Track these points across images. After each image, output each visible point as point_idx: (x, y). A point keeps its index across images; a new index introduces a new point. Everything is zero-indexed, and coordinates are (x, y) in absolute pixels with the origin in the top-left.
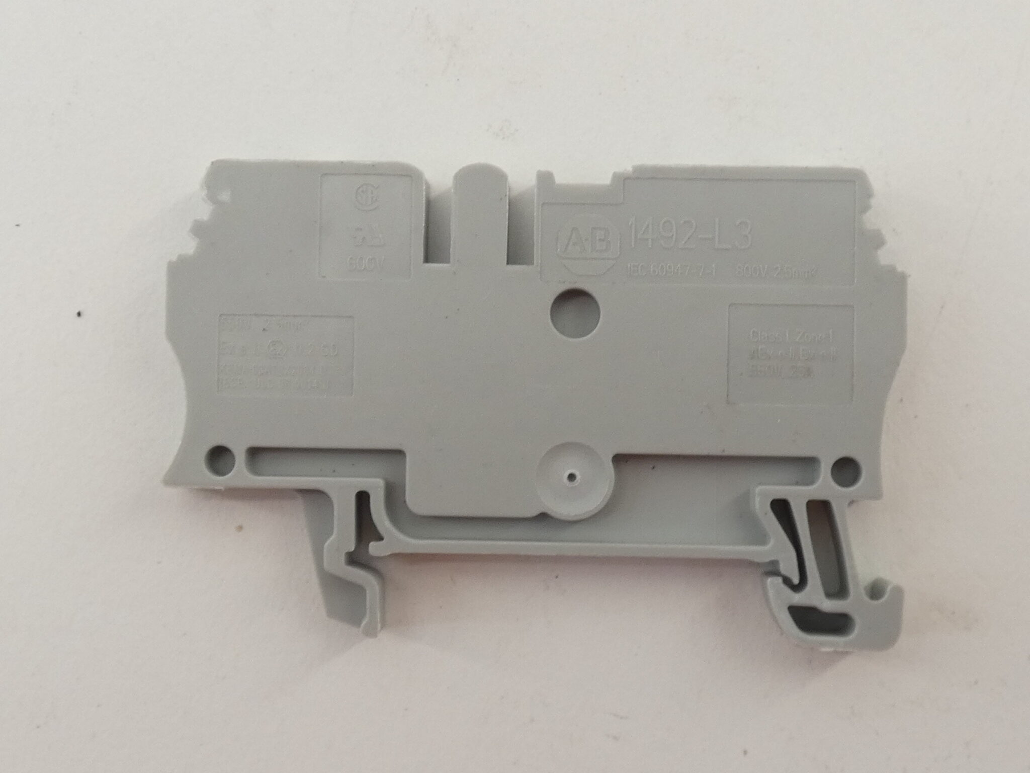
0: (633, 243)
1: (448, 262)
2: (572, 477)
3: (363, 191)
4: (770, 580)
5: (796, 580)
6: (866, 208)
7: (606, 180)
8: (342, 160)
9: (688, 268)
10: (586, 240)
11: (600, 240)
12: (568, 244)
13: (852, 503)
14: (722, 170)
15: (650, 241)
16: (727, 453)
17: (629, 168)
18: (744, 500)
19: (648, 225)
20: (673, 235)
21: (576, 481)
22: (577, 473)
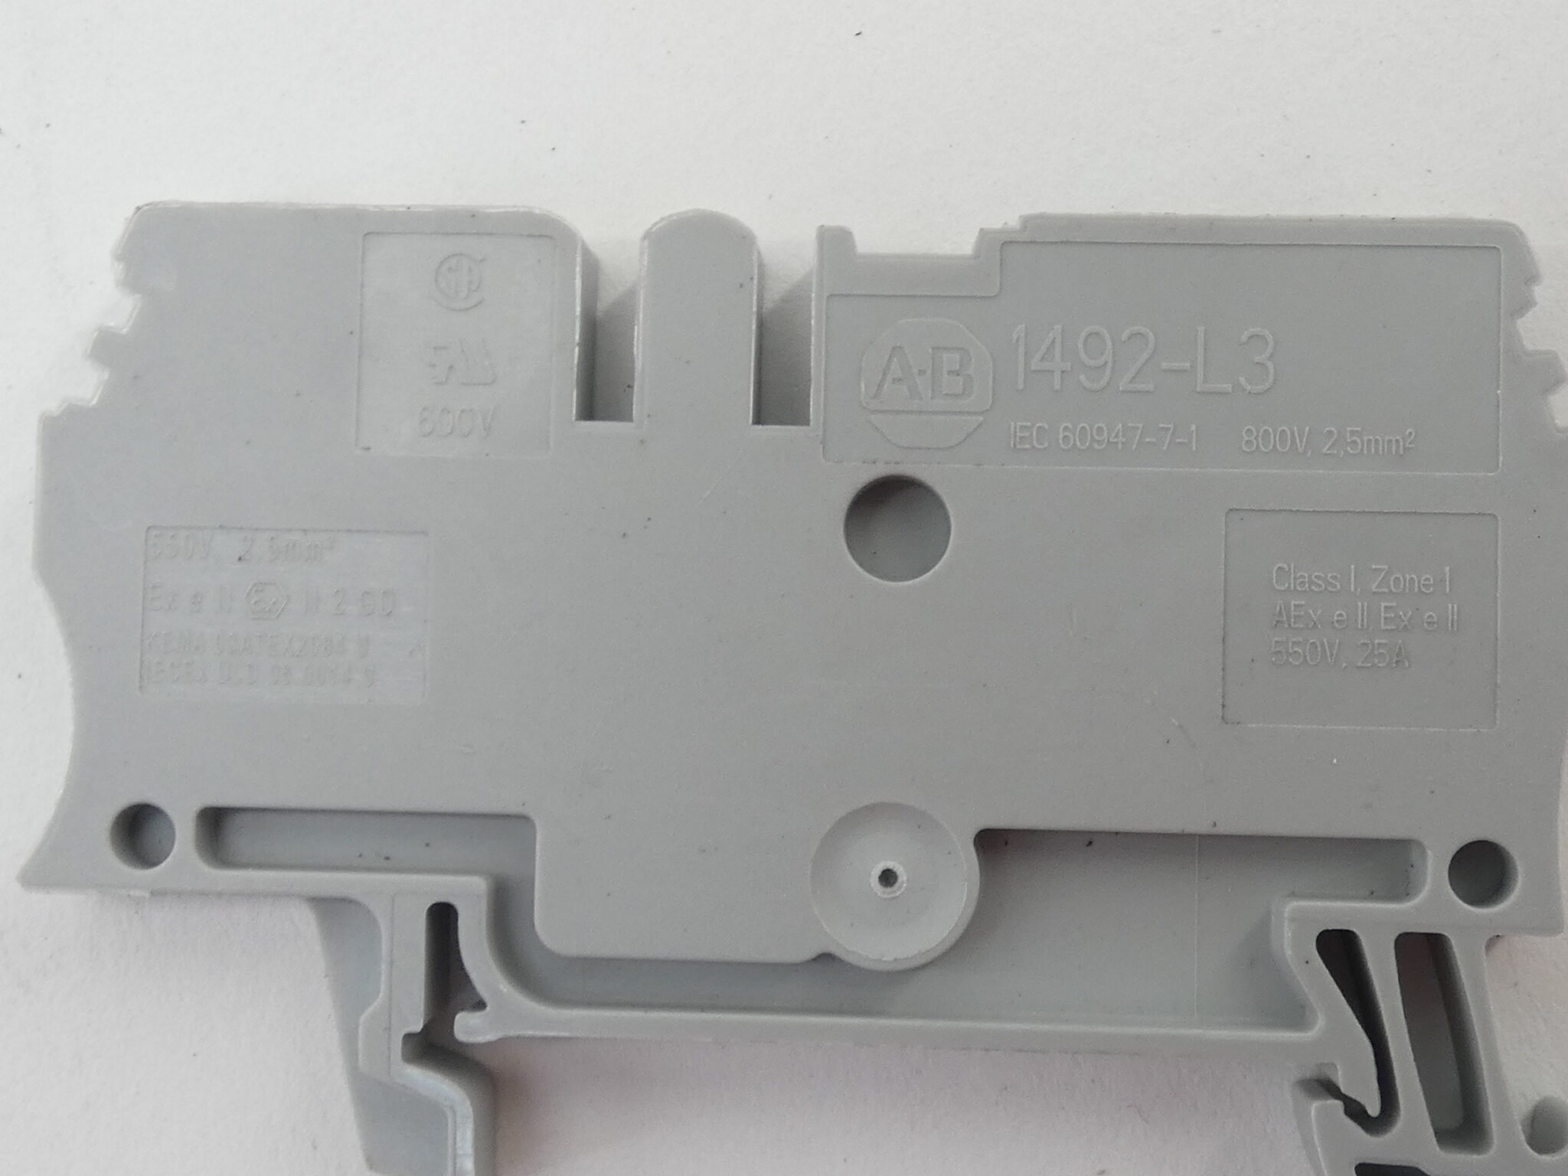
0: (1021, 381)
1: (630, 419)
2: (888, 878)
3: (450, 269)
4: (1315, 1106)
5: (1374, 1109)
6: (1525, 305)
7: (964, 245)
8: (409, 203)
9: (1139, 432)
10: (922, 372)
11: (950, 373)
12: (883, 380)
13: (1492, 942)
14: (1211, 224)
15: (1057, 376)
16: (1223, 829)
17: (1014, 222)
18: (1262, 932)
19: (1053, 342)
20: (1106, 363)
21: (897, 885)
22: (899, 870)
